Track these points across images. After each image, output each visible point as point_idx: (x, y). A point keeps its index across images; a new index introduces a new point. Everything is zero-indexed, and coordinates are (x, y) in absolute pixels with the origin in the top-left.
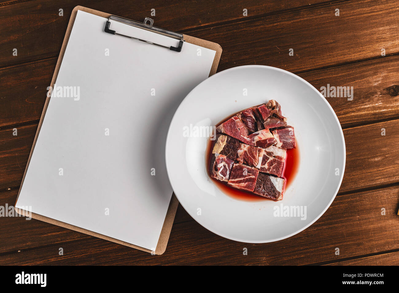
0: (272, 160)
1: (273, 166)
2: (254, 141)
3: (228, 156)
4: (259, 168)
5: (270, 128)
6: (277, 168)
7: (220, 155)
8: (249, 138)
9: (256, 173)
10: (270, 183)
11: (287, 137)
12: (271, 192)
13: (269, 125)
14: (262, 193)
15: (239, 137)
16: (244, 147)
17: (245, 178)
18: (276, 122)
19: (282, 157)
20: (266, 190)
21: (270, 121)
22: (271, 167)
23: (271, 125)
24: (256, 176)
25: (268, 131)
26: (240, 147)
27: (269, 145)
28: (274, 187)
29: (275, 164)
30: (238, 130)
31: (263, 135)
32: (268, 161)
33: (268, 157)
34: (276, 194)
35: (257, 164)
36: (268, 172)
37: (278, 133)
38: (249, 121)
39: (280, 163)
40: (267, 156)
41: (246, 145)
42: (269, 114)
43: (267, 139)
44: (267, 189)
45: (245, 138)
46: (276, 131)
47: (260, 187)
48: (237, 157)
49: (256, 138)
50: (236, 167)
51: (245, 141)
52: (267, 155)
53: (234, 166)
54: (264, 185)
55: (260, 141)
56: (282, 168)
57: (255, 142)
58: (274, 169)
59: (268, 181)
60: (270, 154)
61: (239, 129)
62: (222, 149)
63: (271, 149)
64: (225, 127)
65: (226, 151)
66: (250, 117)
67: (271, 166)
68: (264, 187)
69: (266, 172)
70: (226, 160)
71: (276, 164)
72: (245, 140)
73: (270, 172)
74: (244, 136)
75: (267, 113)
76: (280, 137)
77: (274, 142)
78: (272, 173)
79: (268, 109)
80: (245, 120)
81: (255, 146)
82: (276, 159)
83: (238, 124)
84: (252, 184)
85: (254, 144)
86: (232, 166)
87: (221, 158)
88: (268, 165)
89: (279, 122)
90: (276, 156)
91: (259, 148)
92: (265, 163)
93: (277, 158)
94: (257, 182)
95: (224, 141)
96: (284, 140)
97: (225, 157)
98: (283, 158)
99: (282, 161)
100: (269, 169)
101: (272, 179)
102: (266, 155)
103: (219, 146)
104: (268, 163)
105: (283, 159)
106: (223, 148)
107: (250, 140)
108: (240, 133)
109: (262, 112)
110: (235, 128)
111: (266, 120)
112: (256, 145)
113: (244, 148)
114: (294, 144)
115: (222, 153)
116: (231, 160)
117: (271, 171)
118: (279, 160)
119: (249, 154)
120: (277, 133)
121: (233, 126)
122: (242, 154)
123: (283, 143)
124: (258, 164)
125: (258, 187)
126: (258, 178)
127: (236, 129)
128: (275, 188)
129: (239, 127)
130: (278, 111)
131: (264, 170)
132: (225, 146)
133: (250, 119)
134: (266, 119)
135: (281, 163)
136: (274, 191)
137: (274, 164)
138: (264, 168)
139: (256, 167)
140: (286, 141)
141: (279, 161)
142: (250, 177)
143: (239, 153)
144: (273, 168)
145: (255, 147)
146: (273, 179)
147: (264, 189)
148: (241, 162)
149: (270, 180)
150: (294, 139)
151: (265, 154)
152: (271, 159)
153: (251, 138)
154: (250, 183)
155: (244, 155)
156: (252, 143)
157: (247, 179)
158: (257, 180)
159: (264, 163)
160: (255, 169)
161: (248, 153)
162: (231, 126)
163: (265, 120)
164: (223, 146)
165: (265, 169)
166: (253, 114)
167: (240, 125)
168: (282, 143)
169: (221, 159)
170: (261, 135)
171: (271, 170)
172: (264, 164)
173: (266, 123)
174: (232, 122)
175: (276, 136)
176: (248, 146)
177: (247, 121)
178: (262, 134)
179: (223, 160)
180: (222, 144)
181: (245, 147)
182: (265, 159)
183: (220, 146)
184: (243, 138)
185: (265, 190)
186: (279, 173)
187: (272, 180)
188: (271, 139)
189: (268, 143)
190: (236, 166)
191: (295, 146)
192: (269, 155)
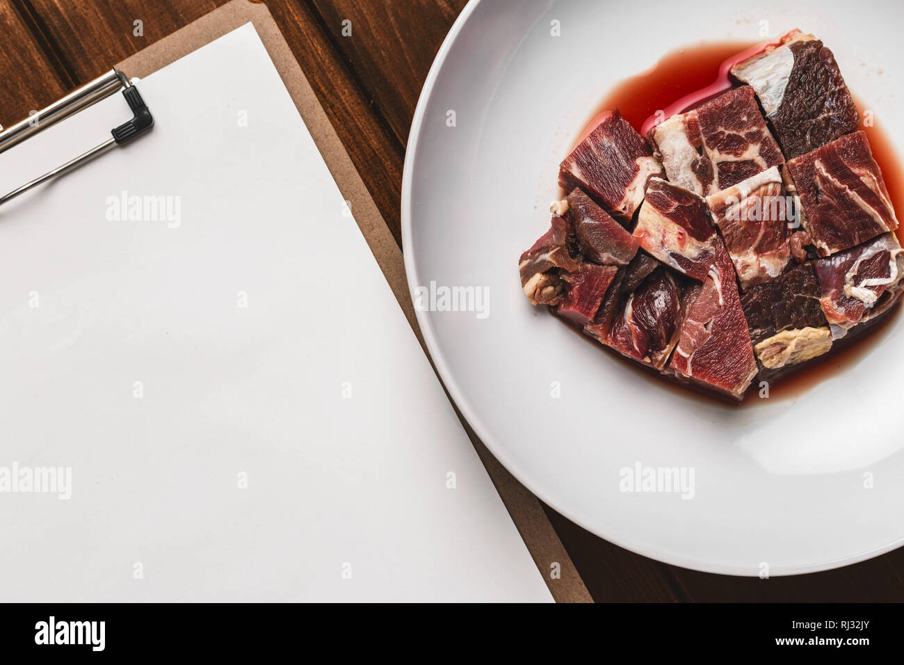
0: (720, 151)
1: (734, 132)
2: (706, 252)
3: (813, 294)
4: (774, 169)
5: (628, 233)
6: (730, 115)
7: (832, 321)
8: (711, 273)
9: (802, 166)
10: (792, 100)
11: (608, 162)
12: (815, 79)
13: (622, 245)
14: (842, 103)
15: (732, 307)
16: (748, 266)
17: (843, 186)
18: (595, 228)
19: (681, 126)
20: (822, 94)
21: (605, 250)
22: (742, 134)
23: (615, 236)
24: (811, 159)
25: (640, 232)
26: (757, 281)
27: (678, 194)
28: (792, 79)
29: (723, 133)
30: (710, 326)
31: (664, 236)
32: (731, 158)
33: (716, 170)
34: (809, 56)
35: (771, 187)
36: (766, 132)
37: (621, 198)
38: (653, 314)
39: (710, 119)
40: (716, 175)
41: (739, 267)
42: (585, 270)
43: (668, 215)
44: (818, 97)
45: (718, 285)
46: (620, 208)
47: (828, 120)
48: (794, 262)
49: (691, 250)
50: (836, 243)
51: (728, 280)
52: (713, 178)
53: (835, 250)
54: (813, 116)
55: (692, 234)
56: (718, 102)
57: (707, 245)
58: (743, 122)
59: (791, 112)
60: (703, 172)
61: (706, 326)
62: (807, 330)
63: (685, 179)
64: (738, 374)
65: (801, 313)
66: (638, 324)
67: (739, 140)
68: (820, 110)
69: (772, 140)
70: (834, 291)
71: (721, 129)
72: (725, 281)
73: (761, 126)
74: (715, 292)
75: (589, 279)
76: (627, 180)
77: (656, 187)
78: (759, 121)
79: (570, 286)
80: (662, 331)
81: (719, 233)
82: (704, 139)
83: (693, 340)
84: (844, 151)
85: (714, 243)
86: (838, 259)
87: (841, 311)
88: (745, 149)
89: (587, 221)
90: (697, 149)
91: (715, 218)
92: (745, 162)
93: (700, 141)
94: (820, 142)
95: (776, 344)
96: (623, 163)
97: (826, 301)
98: (684, 122)
99: (696, 117)
100: (754, 138)
101: (773, 105)
102: (716, 179)
103: (803, 346)
104: (736, 155)
105: (687, 118)
106: (800, 328)
107: (712, 266)
108: (715, 314)
109: (596, 298)
110: (716, 339)
111: (611, 265)
112: (715, 236)
113: (750, 263)
114: (605, 123)
115: (820, 320)
116: (820, 275)
117: (754, 125)
118: (701, 129)
119: (756, 235)
120: (625, 199)
121: (715, 353)
122: (774, 255)
123: (634, 158)
124: (767, 184)
125: (834, 129)
126: (810, 150)
127: (715, 334)
128: (793, 72)
129: (701, 333)
130: (551, 253)
131: (771, 150)
132: (790, 329)
133: (646, 318)
134: (610, 269)
135: (704, 116)
136: (805, 70)
137: (727, 132)
138: (761, 154)
139: (780, 180)
140: (620, 156)
141: (706, 126)
142: (825, 174)
143: (780, 266)
144: (741, 125)
145: (724, 233)
146: (772, 100)
147: (823, 105)
148: (802, 238)
149: (780, 108)
150: (593, 136)
151: (714, 187)
152: (716, 156)
153: (705, 269)
154: (846, 163)
155: (772, 249)
156: (718, 253)
157: (841, 180)
158: (814, 146)
159: (749, 168)
160: (789, 180)
161: (757, 242)
162: (720, 359)
163: (615, 269)
164: (796, 333)
165: (761, 149)
166: (622, 321)
167: (692, 334)
168: (639, 161)
169: (842, 309)
170: (671, 242)
171: (754, 129)
172: (752, 162)
173: (620, 256)
174: (703, 366)
175: (635, 194)
176: (734, 257)
177: (659, 321)
178: (662, 243)
179: (843, 300)
180: (793, 343)
181: (746, 266)
182: (732, 174)
183: (801, 345)
184: (723, 293)
185: (825, 100)
186: (742, 98)
187: (778, 102)
188: (659, 204)
189: (676, 204)
190: (828, 244)
191: (608, 115)
192: (709, 172)
